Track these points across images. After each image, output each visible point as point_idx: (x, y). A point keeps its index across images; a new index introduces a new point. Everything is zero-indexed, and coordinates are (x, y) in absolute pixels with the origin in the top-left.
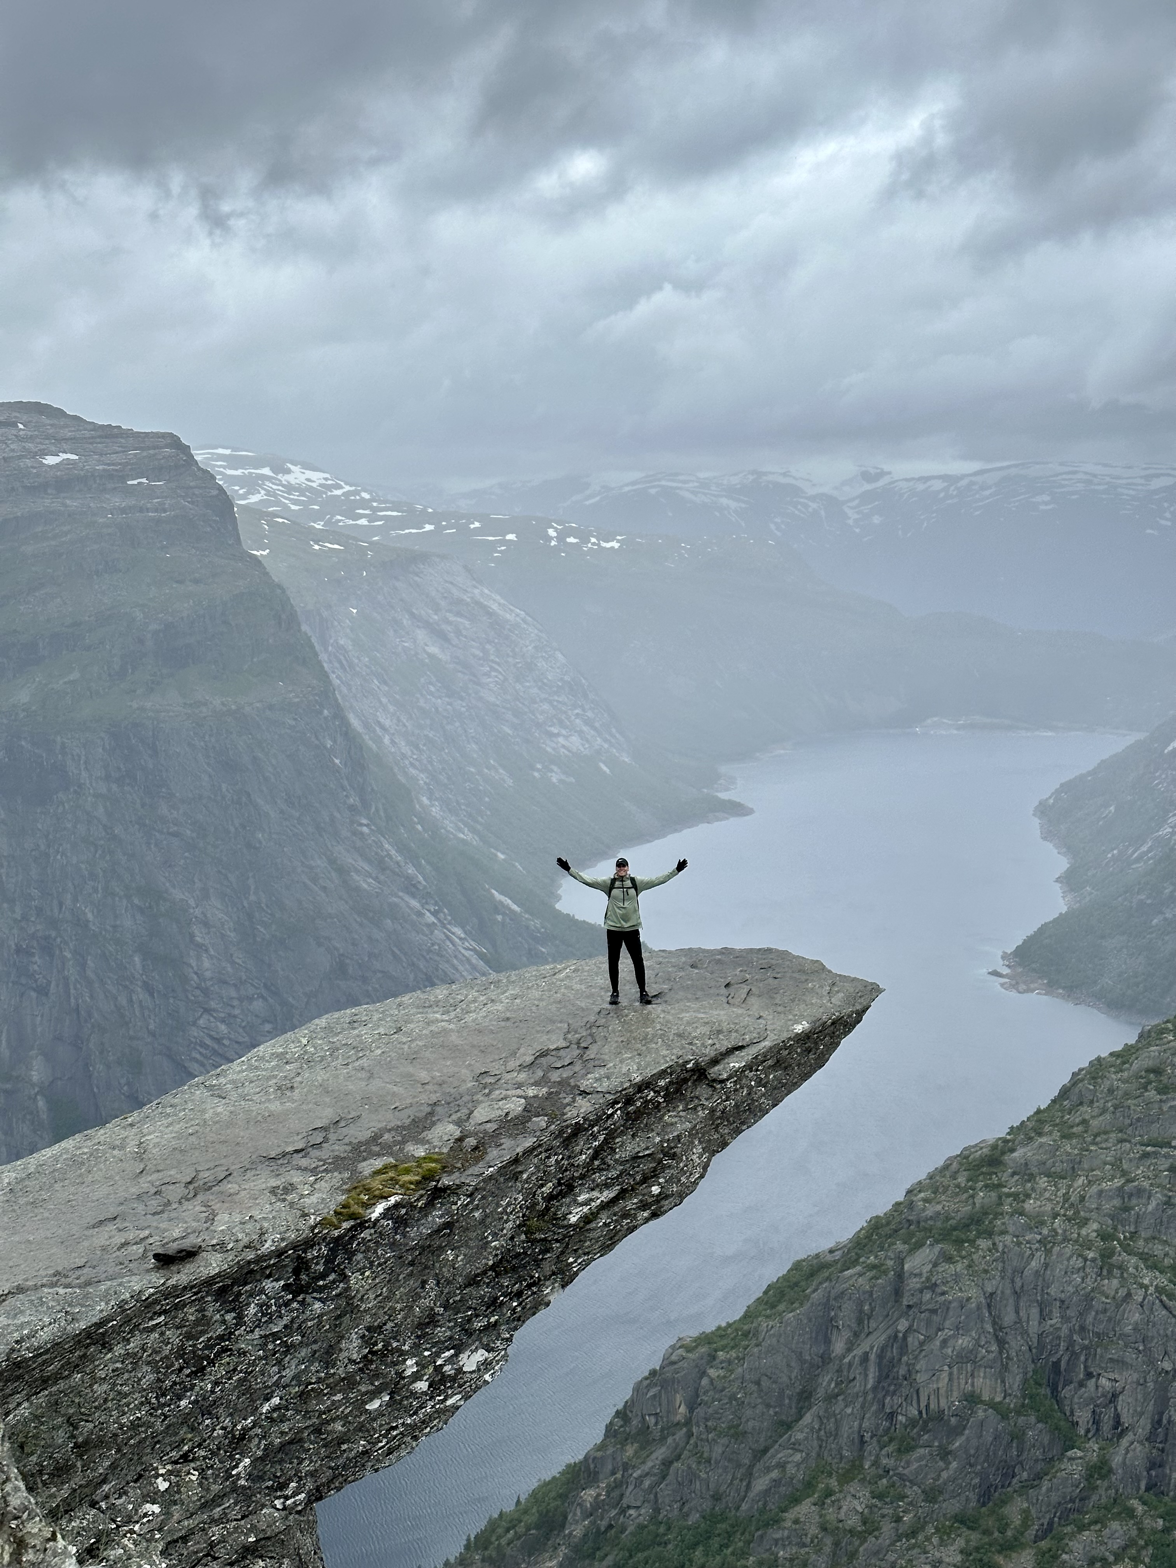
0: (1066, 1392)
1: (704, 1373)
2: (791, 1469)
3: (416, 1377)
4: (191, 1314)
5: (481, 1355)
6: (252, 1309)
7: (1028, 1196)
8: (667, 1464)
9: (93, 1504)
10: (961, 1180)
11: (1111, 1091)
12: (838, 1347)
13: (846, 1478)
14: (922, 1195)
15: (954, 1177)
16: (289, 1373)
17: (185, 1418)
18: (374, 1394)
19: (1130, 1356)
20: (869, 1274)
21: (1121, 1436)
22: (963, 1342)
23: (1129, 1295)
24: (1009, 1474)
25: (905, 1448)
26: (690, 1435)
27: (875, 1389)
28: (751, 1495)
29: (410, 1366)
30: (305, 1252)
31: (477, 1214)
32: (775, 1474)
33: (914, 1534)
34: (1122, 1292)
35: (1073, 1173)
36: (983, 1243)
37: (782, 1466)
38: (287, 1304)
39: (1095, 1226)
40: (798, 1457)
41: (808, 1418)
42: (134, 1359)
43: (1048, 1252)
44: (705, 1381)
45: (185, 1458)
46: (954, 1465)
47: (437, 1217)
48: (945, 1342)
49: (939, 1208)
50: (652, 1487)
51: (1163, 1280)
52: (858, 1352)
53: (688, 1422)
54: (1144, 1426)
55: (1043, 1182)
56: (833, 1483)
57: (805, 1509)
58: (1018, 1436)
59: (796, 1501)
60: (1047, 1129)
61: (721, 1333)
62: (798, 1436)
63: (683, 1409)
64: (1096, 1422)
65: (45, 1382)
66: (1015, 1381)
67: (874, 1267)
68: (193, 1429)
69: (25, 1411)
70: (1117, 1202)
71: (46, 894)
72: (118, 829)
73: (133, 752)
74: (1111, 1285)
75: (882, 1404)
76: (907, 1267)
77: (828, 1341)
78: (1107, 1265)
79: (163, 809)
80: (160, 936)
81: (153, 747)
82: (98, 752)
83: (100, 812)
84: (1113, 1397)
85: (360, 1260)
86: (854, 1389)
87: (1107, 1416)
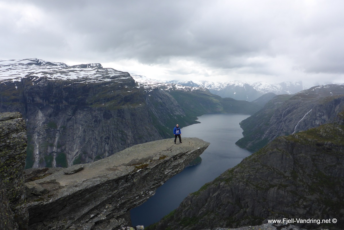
0: (241, 202)
1: (193, 198)
2: (204, 211)
3: (143, 194)
4: (112, 184)
6: (120, 184)
7: (237, 176)
8: (188, 210)
9: (97, 209)
10: (228, 173)
11: (248, 161)
12: (211, 195)
13: (212, 212)
14: (223, 175)
15: (227, 172)
16: (125, 193)
17: (110, 198)
18: (137, 196)
19: (250, 197)
20: (215, 185)
21: (248, 208)
22: (227, 195)
23: (250, 189)
24: (233, 212)
25: (220, 208)
26: (191, 206)
27: (216, 200)
28: (199, 214)
30: (128, 176)
31: (152, 172)
32: (202, 211)
33: (220, 220)
35: (243, 173)
36: (231, 182)
37: (203, 210)
38: (125, 183)
39: (245, 180)
40: (205, 209)
41: (206, 204)
42: (103, 190)
43: (239, 183)
44: (193, 199)
45: (110, 204)
46: (226, 211)
47: (147, 172)
48: (225, 195)
49: (225, 177)
50: (185, 213)
51: (254, 187)
52: (214, 195)
53: (191, 204)
54: (251, 207)
55: (239, 174)
56: (210, 213)
57: (206, 216)
58: (234, 207)
60: (239, 166)
61: (195, 193)
62: (205, 206)
64: (245, 206)
65: (91, 192)
66: (234, 200)
67: (216, 184)
68: (111, 200)
69: (88, 196)
70: (248, 176)
71: (109, 131)
72: (118, 123)
73: (120, 113)
74: (247, 188)
75: (216, 203)
76: (220, 184)
77: (209, 194)
78: (247, 185)
79: (124, 120)
80: (123, 137)
81: (123, 112)
82: (116, 113)
83: (116, 121)
84: (247, 203)
85: (135, 178)
86: (213, 200)
87: (246, 205)
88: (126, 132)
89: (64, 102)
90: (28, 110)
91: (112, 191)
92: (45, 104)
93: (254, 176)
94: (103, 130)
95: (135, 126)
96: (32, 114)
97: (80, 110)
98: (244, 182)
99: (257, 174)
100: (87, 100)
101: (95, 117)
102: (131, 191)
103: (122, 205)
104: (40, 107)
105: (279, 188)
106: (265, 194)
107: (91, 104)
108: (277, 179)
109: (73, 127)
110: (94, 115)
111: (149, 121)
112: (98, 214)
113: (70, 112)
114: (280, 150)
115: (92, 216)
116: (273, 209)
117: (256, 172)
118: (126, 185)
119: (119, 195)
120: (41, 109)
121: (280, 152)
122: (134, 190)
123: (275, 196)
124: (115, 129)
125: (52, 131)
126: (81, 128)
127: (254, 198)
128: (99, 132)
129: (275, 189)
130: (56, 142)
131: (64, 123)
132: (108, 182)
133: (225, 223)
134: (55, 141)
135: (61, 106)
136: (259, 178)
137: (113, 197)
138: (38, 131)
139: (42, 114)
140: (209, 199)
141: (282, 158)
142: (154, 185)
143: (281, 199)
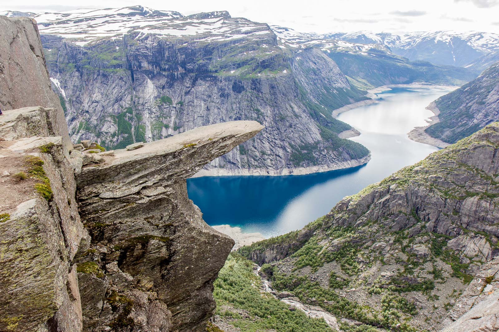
0: (419, 212)
1: (350, 202)
2: (364, 220)
3: (189, 169)
4: (160, 159)
5: (199, 168)
6: (168, 159)
7: (417, 177)
8: (341, 217)
10: (404, 172)
12: (375, 200)
13: (374, 223)
14: (396, 175)
15: (402, 172)
16: (173, 167)
17: (158, 170)
18: (184, 170)
19: (433, 207)
20: (383, 188)
21: (429, 221)
22: (400, 202)
24: (406, 225)
25: (386, 219)
26: (346, 212)
27: (382, 208)
28: (357, 224)
29: (188, 168)
30: (175, 153)
31: (199, 151)
32: (361, 221)
33: (386, 234)
34: (433, 196)
35: (426, 173)
36: (406, 185)
39: (430, 183)
40: (366, 218)
41: (368, 212)
42: (153, 163)
43: (419, 187)
44: (350, 204)
45: (158, 175)
46: (395, 223)
48: (396, 202)
49: (398, 177)
50: (338, 221)
51: (442, 194)
52: (379, 201)
54: (434, 220)
55: (420, 174)
56: (372, 223)
57: (367, 227)
58: (408, 219)
59: (365, 226)
60: (422, 164)
62: (366, 215)
63: (345, 208)
64: (425, 218)
65: (141, 164)
66: (409, 209)
69: (139, 167)
70: (435, 179)
71: (240, 109)
72: (253, 98)
73: (256, 84)
74: (431, 194)
75: (383, 211)
76: (391, 188)
77: (374, 199)
78: (431, 190)
79: (261, 95)
80: (259, 118)
81: (259, 83)
82: (250, 84)
83: (250, 95)
84: (429, 214)
85: (183, 155)
86: (377, 208)
87: (427, 217)
88: (262, 111)
89: (180, 69)
90: (135, 79)
91: (161, 164)
92: (155, 72)
93: (443, 179)
94: (232, 108)
95: (275, 102)
96: (140, 84)
97: (201, 79)
98: (427, 186)
99: (449, 176)
100: (210, 66)
101: (221, 89)
102: (178, 166)
103: (170, 177)
104: (150, 76)
105: (482, 198)
106: (458, 205)
107: (216, 71)
108: (481, 185)
109: (193, 103)
110: (220, 87)
111: (295, 96)
112: (147, 181)
113: (188, 83)
114: (493, 143)
115: (141, 182)
116: (468, 225)
117: (448, 174)
118: (173, 160)
119: (167, 169)
120: (151, 79)
121: (491, 146)
122: (181, 165)
123: (474, 209)
124: (248, 107)
125: (166, 108)
126: (203, 105)
127: (440, 210)
128: (227, 110)
129: (475, 198)
130: (172, 123)
131: (181, 98)
132: (156, 157)
133: (393, 238)
134: (171, 121)
135: (176, 74)
136: (452, 182)
137: (161, 169)
138: (149, 108)
139: (152, 85)
140: (372, 206)
141: (494, 155)
142: (200, 162)
143: (483, 214)
